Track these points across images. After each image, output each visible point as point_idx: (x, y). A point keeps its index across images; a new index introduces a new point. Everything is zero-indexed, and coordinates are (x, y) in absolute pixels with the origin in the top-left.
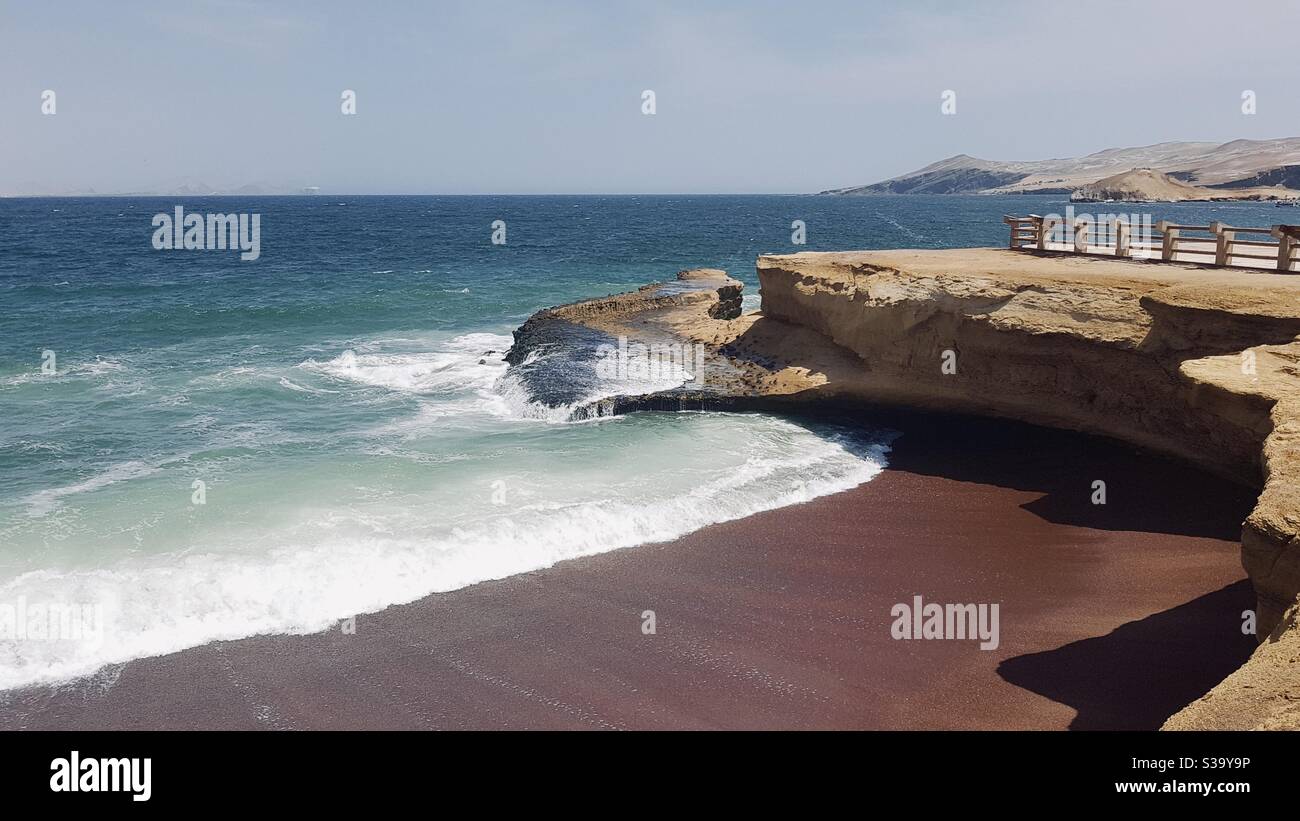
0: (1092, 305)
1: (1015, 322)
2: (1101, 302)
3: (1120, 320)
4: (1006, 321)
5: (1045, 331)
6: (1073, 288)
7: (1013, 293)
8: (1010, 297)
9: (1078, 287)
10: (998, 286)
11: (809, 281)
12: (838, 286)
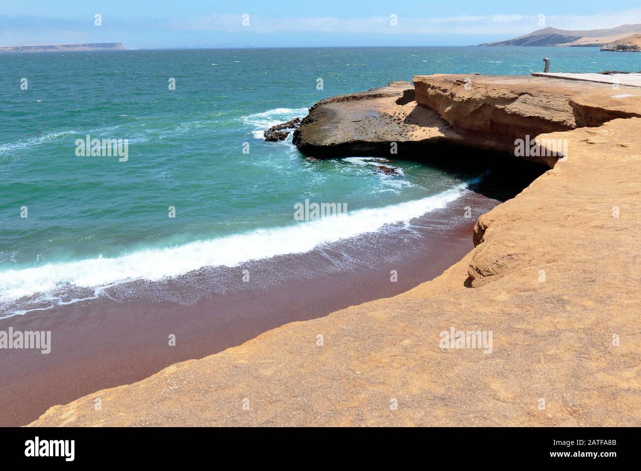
0: (552, 103)
1: (516, 110)
2: (556, 101)
3: (563, 111)
4: (513, 110)
5: (529, 115)
6: (545, 94)
7: (517, 96)
8: (516, 98)
9: (548, 94)
10: (512, 92)
11: (433, 88)
12: (445, 91)
